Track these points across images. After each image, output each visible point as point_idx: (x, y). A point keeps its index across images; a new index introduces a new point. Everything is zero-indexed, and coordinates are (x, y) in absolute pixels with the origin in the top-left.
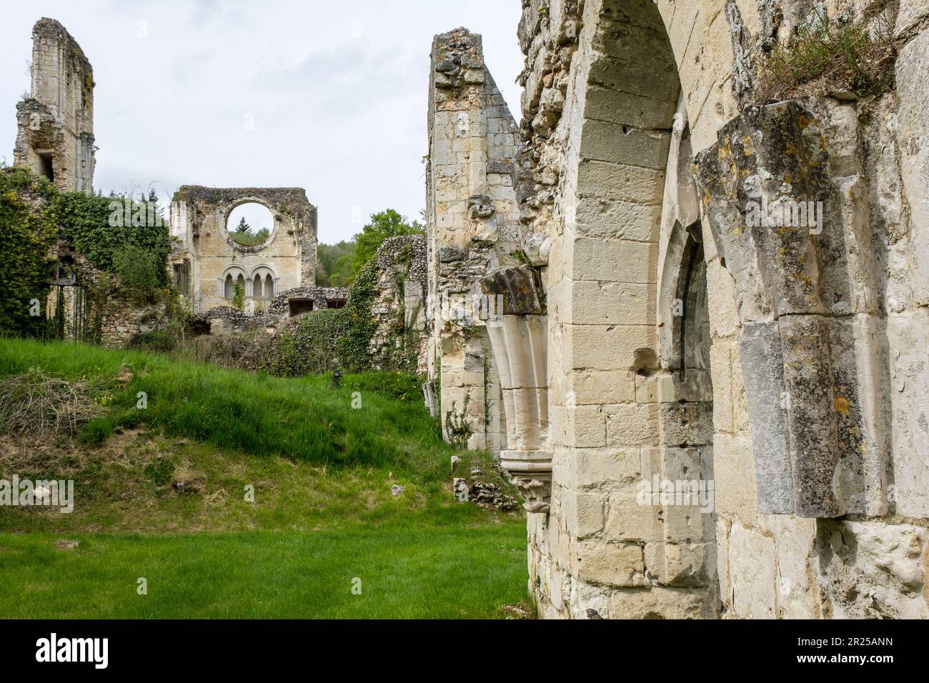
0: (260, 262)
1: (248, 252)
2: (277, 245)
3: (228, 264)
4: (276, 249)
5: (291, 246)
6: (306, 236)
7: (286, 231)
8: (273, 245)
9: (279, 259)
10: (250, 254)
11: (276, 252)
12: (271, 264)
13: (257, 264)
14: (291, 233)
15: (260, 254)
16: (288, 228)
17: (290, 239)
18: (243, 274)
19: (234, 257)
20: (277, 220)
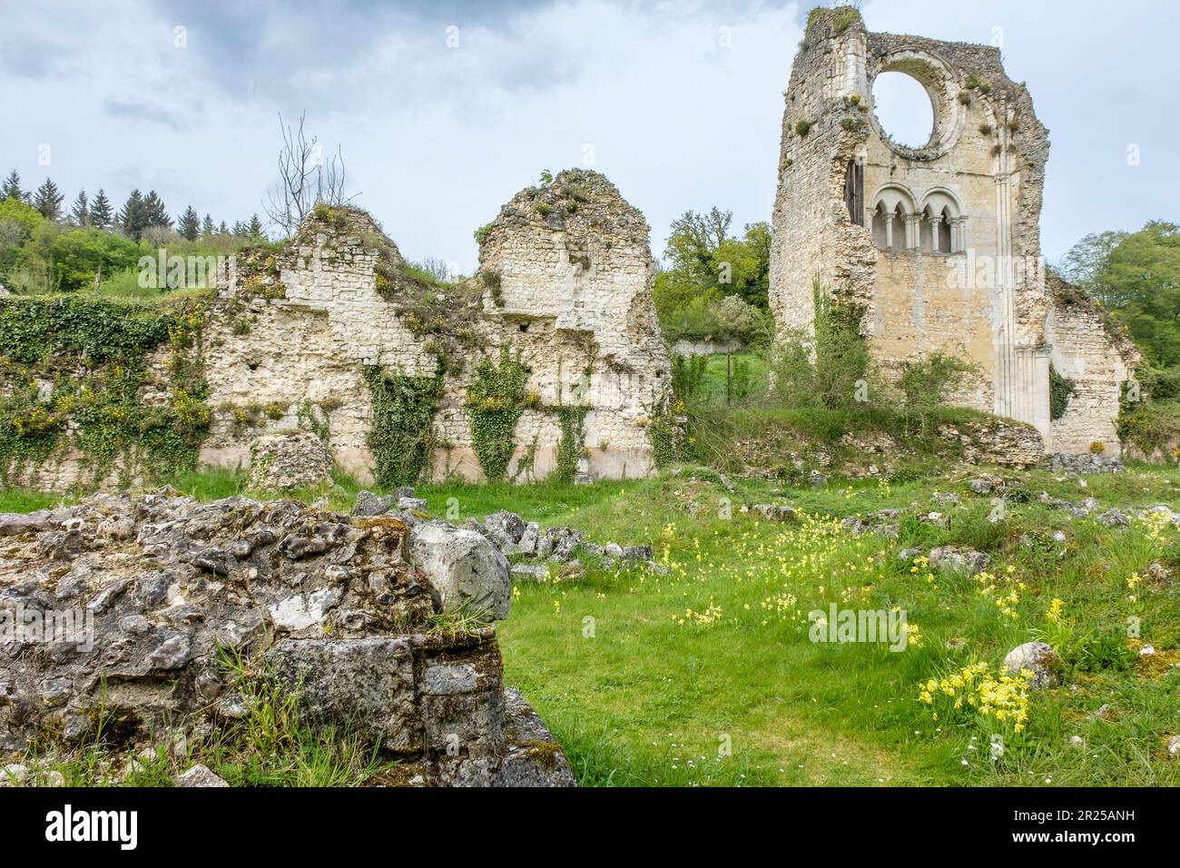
0: (936, 183)
1: (918, 159)
2: (964, 152)
3: (883, 181)
4: (961, 160)
5: (984, 155)
6: (1028, 134)
7: (977, 127)
8: (957, 151)
9: (966, 179)
10: (920, 164)
11: (960, 165)
12: (953, 187)
13: (933, 184)
14: (985, 131)
15: (936, 166)
16: (980, 122)
17: (985, 144)
18: (906, 204)
19: (894, 168)
20: (963, 103)
